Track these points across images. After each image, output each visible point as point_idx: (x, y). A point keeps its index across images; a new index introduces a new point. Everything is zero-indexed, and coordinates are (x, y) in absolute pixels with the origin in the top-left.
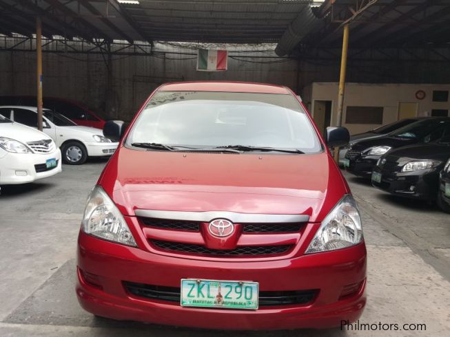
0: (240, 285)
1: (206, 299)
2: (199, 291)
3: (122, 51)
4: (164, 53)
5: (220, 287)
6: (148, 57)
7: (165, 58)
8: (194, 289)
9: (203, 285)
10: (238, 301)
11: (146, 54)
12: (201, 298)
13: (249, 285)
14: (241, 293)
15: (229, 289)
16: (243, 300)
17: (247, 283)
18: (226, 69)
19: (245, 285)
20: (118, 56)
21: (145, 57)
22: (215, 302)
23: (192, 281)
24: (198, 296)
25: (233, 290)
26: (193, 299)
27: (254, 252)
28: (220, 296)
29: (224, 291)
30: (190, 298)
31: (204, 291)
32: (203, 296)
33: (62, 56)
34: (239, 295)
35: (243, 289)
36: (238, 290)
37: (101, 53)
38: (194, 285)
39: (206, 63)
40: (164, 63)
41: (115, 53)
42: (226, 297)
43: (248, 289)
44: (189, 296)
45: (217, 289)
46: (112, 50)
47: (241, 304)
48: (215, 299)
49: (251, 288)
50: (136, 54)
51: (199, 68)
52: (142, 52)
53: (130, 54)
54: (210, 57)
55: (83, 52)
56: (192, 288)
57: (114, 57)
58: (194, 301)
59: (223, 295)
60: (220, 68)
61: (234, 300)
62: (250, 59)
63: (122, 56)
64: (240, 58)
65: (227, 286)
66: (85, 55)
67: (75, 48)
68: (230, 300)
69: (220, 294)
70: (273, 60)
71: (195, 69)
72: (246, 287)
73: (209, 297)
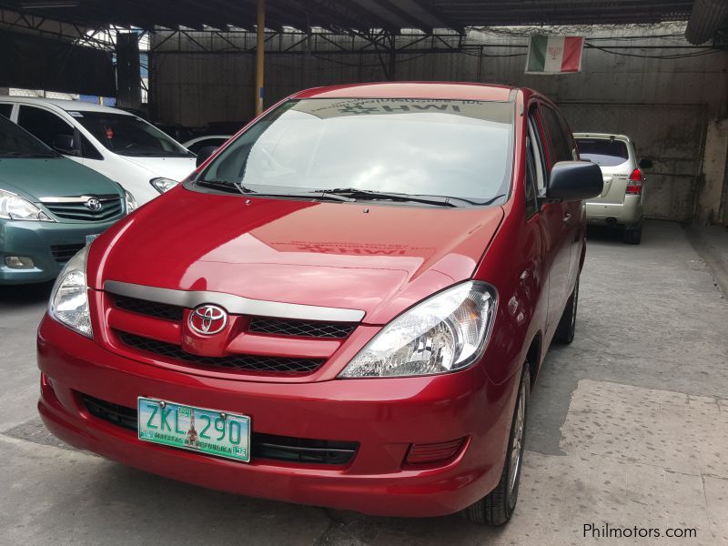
0: (223, 419)
1: (173, 433)
2: (163, 420)
3: (414, 46)
4: (481, 47)
5: (193, 418)
6: (455, 55)
7: (481, 55)
8: (156, 415)
9: (170, 410)
10: (220, 444)
11: (451, 50)
12: (165, 432)
13: (237, 420)
14: (223, 431)
15: (205, 422)
16: (226, 443)
17: (233, 416)
18: (579, 69)
19: (230, 418)
20: (406, 56)
21: (449, 54)
22: (187, 442)
23: (153, 401)
24: (162, 428)
25: (213, 424)
26: (155, 431)
27: (260, 366)
28: (193, 432)
29: (200, 425)
30: (150, 429)
31: (171, 420)
32: (170, 430)
33: (324, 59)
34: (221, 434)
35: (228, 425)
36: (220, 425)
37: (376, 51)
38: (156, 408)
39: (541, 61)
40: (480, 62)
41: (402, 51)
42: (202, 435)
43: (234, 426)
44: (149, 424)
45: (189, 420)
46: (397, 46)
47: (223, 449)
48: (186, 437)
49: (239, 425)
50: (435, 50)
51: (529, 70)
52: (445, 47)
53: (424, 51)
54: (551, 49)
55: (353, 51)
56: (154, 413)
57: (400, 57)
58: (157, 435)
59: (199, 431)
60: (569, 68)
61: (213, 442)
62: (637, 52)
63: (414, 55)
64: (620, 51)
65: (202, 417)
66: (356, 56)
67: (344, 46)
68: (208, 441)
69: (193, 428)
70: (682, 51)
71: (524, 71)
72: (232, 423)
73: (177, 431)
